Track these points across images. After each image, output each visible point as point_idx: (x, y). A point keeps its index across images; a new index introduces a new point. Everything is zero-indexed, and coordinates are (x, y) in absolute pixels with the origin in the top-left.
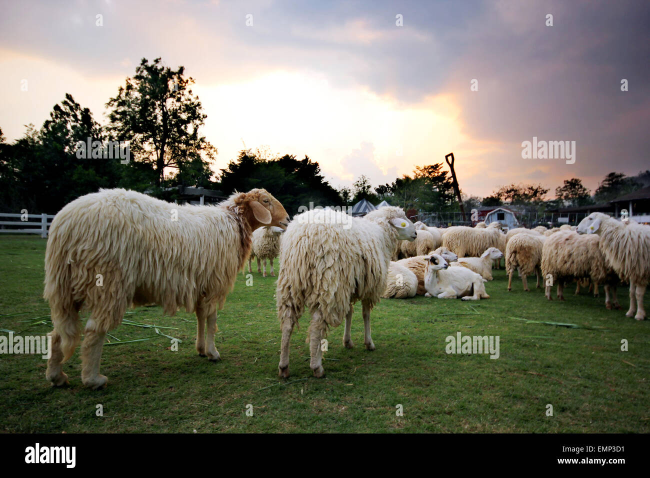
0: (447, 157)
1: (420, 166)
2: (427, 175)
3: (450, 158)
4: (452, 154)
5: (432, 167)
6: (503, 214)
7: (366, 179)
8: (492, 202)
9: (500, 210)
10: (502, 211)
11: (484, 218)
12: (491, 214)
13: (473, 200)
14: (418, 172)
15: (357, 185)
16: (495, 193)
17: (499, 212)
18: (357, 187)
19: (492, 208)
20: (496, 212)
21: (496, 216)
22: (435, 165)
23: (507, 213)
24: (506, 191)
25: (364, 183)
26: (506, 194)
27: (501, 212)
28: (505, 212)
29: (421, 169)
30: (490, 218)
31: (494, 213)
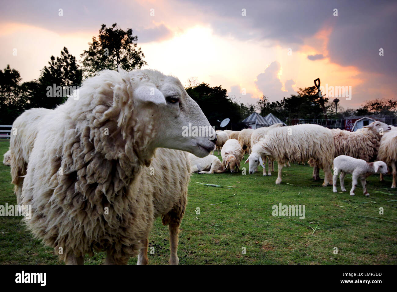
0: (315, 81)
1: (302, 88)
2: (307, 94)
3: (317, 82)
4: (318, 79)
5: (311, 88)
6: (368, 121)
7: (266, 98)
8: (362, 112)
9: (365, 118)
10: (367, 119)
11: (353, 124)
12: (359, 121)
13: (350, 111)
14: (301, 92)
15: (260, 103)
16: (363, 106)
17: (364, 120)
18: (260, 104)
19: (360, 117)
20: (363, 119)
21: (362, 123)
22: (313, 87)
23: (371, 120)
24: (371, 104)
25: (265, 101)
26: (371, 107)
27: (366, 120)
28: (369, 119)
29: (303, 90)
30: (358, 124)
31: (361, 120)
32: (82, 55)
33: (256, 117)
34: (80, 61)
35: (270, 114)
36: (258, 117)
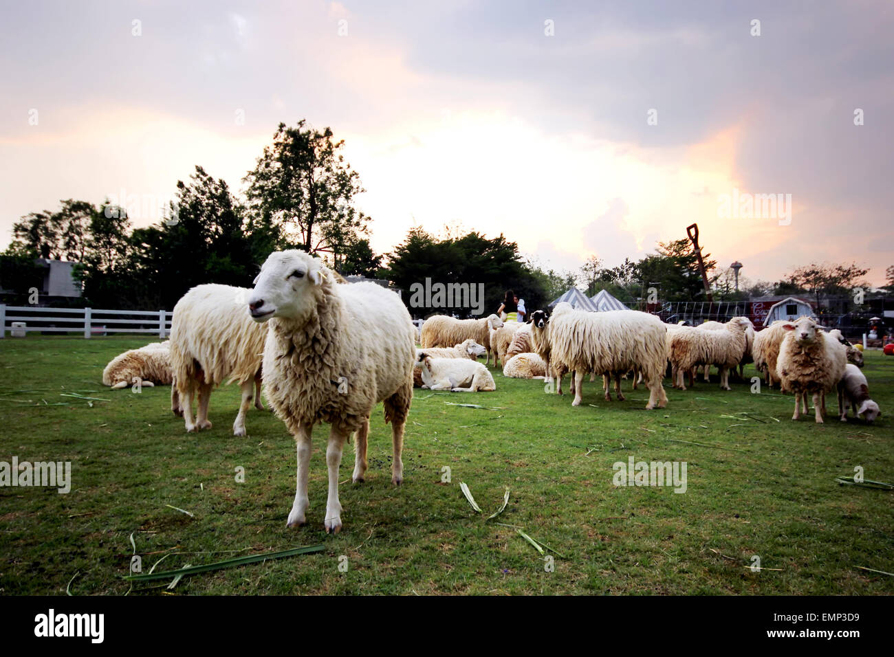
0: (689, 229)
1: (664, 242)
2: (674, 254)
3: (693, 231)
4: (695, 226)
5: (680, 243)
6: (796, 306)
7: (598, 261)
8: (785, 289)
9: (790, 301)
10: (793, 302)
11: (766, 312)
12: (778, 307)
13: (762, 287)
14: (663, 250)
15: (586, 269)
16: (788, 277)
17: (789, 304)
18: (585, 272)
19: (780, 297)
20: (785, 303)
21: (784, 308)
22: (683, 241)
23: (801, 304)
24: (803, 274)
25: (595, 266)
26: (803, 278)
27: (792, 304)
28: (798, 303)
29: (667, 246)
30: (776, 312)
31: (781, 305)
32: (245, 179)
33: (576, 296)
34: (242, 192)
35: (603, 290)
36: (578, 296)
